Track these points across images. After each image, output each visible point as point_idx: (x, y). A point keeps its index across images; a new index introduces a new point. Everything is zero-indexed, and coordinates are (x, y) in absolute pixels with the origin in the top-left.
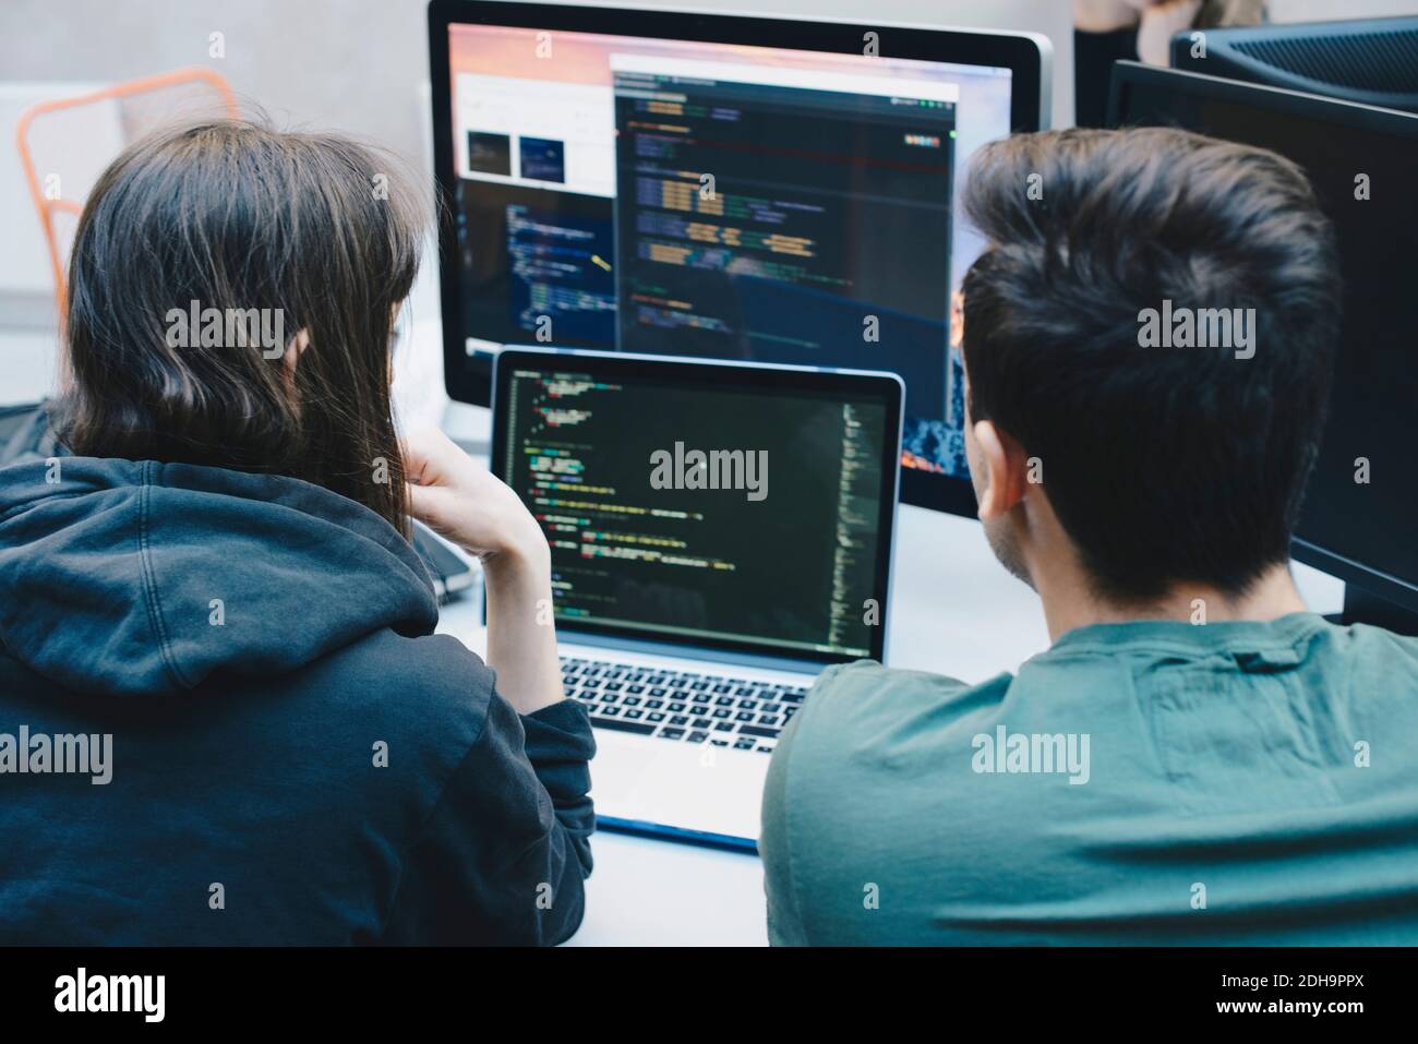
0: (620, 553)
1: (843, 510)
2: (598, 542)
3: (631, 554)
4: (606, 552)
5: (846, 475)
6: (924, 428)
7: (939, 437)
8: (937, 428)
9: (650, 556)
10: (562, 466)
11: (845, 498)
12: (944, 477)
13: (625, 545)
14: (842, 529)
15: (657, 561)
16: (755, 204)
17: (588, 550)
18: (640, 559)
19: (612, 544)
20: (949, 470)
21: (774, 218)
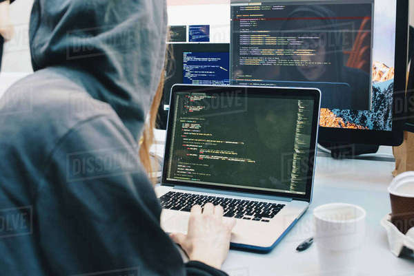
0: (213, 157)
1: (296, 139)
2: (205, 154)
3: (217, 158)
4: (207, 157)
5: (298, 126)
6: (360, 113)
7: (367, 116)
8: (366, 113)
9: (224, 158)
10: (193, 126)
11: (298, 135)
12: (369, 130)
13: (215, 154)
14: (296, 146)
15: (226, 160)
16: (289, 38)
17: (201, 157)
18: (220, 159)
19: (210, 154)
20: (371, 128)
21: (298, 43)
